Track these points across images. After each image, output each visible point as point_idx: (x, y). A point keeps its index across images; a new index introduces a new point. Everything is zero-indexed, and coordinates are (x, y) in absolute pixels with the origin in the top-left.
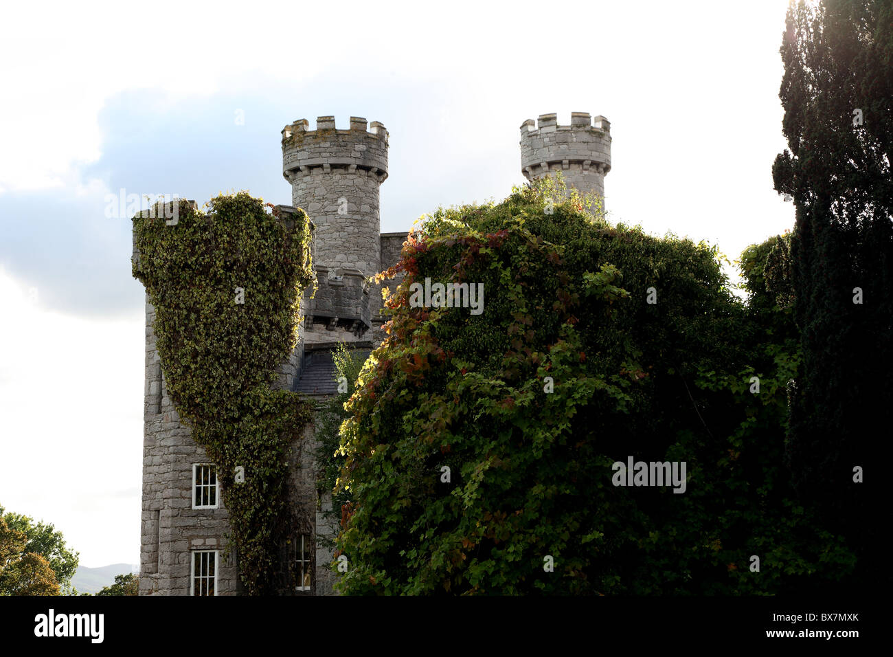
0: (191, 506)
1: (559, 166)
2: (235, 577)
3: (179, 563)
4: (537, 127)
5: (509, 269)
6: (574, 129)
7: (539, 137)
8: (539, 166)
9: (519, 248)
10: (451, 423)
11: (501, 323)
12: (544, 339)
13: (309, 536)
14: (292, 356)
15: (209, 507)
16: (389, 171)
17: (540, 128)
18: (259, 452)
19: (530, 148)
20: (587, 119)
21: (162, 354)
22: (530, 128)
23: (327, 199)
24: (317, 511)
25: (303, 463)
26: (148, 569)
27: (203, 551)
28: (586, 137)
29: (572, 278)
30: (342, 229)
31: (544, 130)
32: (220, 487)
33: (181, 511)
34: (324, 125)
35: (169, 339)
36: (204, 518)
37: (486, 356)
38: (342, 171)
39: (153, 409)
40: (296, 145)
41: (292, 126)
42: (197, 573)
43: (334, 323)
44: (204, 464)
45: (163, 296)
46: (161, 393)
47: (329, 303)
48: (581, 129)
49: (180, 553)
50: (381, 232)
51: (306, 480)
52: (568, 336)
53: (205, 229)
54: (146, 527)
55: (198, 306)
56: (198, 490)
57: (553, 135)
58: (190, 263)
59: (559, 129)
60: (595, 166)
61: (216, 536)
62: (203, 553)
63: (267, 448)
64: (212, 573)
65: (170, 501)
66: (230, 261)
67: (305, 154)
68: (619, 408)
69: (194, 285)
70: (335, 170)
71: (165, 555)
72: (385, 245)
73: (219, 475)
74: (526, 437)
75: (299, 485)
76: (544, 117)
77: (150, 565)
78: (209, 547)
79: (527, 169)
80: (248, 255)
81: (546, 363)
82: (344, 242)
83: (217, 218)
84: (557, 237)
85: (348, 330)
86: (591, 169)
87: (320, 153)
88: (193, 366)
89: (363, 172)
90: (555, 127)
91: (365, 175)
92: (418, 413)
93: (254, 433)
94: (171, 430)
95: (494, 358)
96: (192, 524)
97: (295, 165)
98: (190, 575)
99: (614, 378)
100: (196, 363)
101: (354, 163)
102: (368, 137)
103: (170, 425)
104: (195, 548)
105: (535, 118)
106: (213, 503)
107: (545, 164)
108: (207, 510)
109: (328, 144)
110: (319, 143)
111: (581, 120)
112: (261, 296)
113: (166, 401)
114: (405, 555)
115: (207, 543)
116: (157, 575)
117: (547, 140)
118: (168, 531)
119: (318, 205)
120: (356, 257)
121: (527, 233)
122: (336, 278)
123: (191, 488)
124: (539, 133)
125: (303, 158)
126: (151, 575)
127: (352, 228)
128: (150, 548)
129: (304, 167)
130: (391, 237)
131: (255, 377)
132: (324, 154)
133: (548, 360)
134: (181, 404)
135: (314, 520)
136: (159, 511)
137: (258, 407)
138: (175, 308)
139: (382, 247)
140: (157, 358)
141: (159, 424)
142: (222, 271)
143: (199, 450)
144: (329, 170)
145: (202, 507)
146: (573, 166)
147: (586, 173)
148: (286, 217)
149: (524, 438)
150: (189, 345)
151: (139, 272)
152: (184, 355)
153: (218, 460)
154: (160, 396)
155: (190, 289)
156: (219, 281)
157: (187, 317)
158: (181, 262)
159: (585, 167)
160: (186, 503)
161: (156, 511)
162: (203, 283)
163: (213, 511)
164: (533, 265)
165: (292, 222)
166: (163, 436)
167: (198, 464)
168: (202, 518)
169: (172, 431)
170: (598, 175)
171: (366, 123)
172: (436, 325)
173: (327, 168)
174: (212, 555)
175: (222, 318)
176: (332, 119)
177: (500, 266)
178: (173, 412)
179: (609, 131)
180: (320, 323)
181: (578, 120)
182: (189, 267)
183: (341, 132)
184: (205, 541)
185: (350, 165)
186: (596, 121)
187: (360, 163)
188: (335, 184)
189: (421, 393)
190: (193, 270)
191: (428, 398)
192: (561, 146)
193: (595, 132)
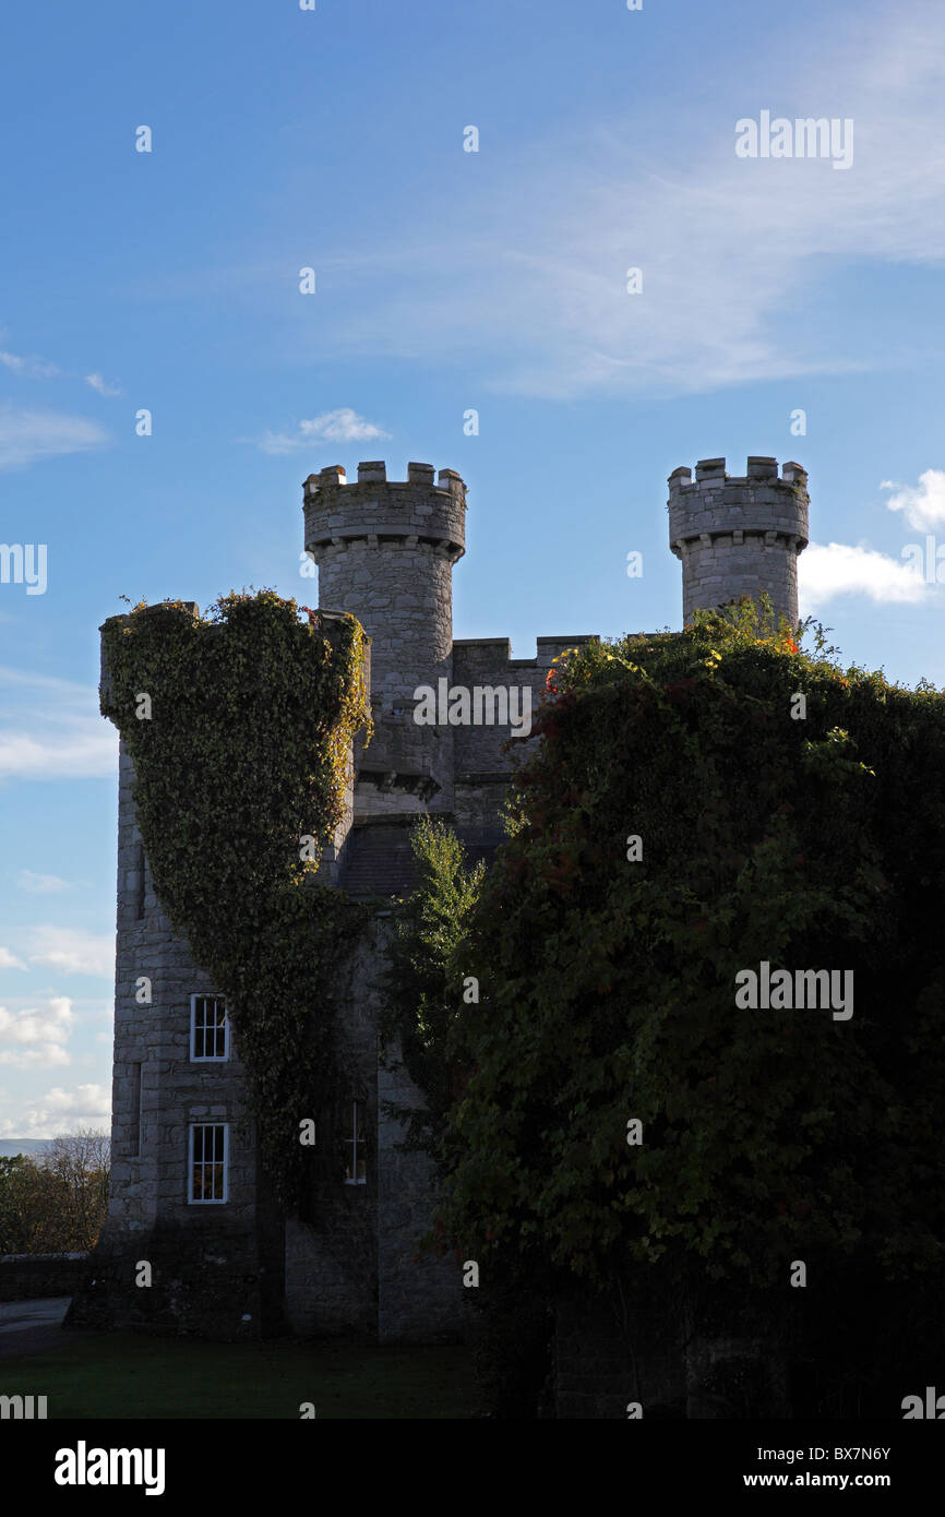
0: (188, 1057)
1: (730, 539)
2: (253, 1162)
3: (171, 1141)
4: (693, 480)
5: (696, 734)
6: (752, 483)
7: (697, 495)
8: (697, 538)
9: (711, 705)
10: (612, 953)
11: (685, 812)
12: (745, 834)
13: (365, 1103)
14: (336, 835)
15: (215, 1059)
16: (468, 545)
17: (699, 481)
18: (291, 979)
19: (683, 512)
20: (773, 468)
21: (145, 830)
22: (685, 481)
23: (372, 589)
24: (380, 1068)
25: (355, 994)
26: (124, 1149)
27: (207, 1125)
28: (769, 495)
29: (785, 748)
30: (396, 635)
31: (706, 484)
32: (231, 1029)
33: (174, 1063)
34: (370, 476)
35: (157, 809)
36: (207, 1075)
37: (664, 858)
38: (396, 545)
39: (131, 912)
40: (325, 506)
41: (320, 476)
42: (197, 1157)
43: (390, 781)
44: (208, 995)
45: (147, 744)
46: (143, 889)
47: (383, 751)
48: (762, 483)
49: (173, 1126)
50: (454, 638)
51: (360, 1022)
52: (779, 831)
53: (210, 645)
54: (121, 1088)
55: (199, 760)
56: (199, 1033)
57: (719, 492)
58: (188, 696)
59: (728, 483)
60: (783, 540)
61: (227, 1103)
62: (206, 1127)
63: (301, 972)
64: (220, 1157)
65: (157, 1049)
66: (247, 693)
67: (341, 520)
68: (852, 934)
69: (193, 729)
70: (384, 544)
71: (150, 1129)
72: (459, 658)
73: (231, 1013)
74: (720, 976)
75: (349, 1027)
76: (706, 464)
77: (127, 1145)
78: (214, 1119)
79: (679, 543)
80: (275, 684)
81: (749, 869)
82: (398, 655)
83: (228, 628)
84: (763, 689)
85: (410, 791)
86: (777, 544)
87: (362, 518)
88: (191, 849)
89: (427, 547)
90: (722, 480)
91: (430, 553)
92: (566, 937)
93: (282, 950)
94: (158, 943)
95: (675, 861)
96: (189, 1084)
97: (325, 536)
98: (186, 1160)
99: (845, 890)
100: (196, 844)
101: (414, 535)
102: (436, 494)
103: (156, 936)
104: (194, 1119)
105: (692, 465)
106: (221, 1051)
107: (706, 536)
108: (212, 1063)
109: (374, 505)
110: (362, 504)
111: (762, 468)
112: (291, 744)
113: (151, 900)
114: (547, 1137)
115: (213, 1113)
116: (138, 1159)
117: (709, 499)
118: (153, 1094)
119: (359, 598)
120: (417, 677)
121: (720, 683)
122: (393, 714)
123: (188, 1031)
124: (698, 489)
125: (336, 526)
126: (129, 1160)
127: (410, 632)
128: (127, 1118)
129: (337, 539)
130: (470, 646)
131: (283, 865)
132: (368, 520)
133: (751, 865)
134: (173, 905)
135: (374, 1079)
136: (140, 1064)
137: (289, 911)
138: (165, 763)
139: (454, 661)
140: (137, 836)
141: (140, 936)
142: (235, 709)
143: (201, 975)
144: (376, 544)
145: (204, 1059)
146: (749, 540)
147: (769, 550)
148: (329, 626)
149: (717, 976)
150: (187, 817)
151: (111, 708)
152: (178, 833)
153: (228, 990)
154: (142, 894)
155: (187, 733)
156: (230, 724)
157: (184, 775)
158: (175, 694)
159: (768, 541)
160: (181, 1052)
161: (135, 1063)
162: (207, 725)
163: (221, 1064)
164: (730, 729)
165: (338, 634)
166: (146, 952)
167: (199, 996)
168: (205, 1076)
169: (160, 946)
170: (787, 552)
171: (433, 472)
172: (590, 811)
173: (373, 541)
174: (220, 1131)
175: (235, 778)
176: (381, 466)
177: (684, 729)
178: (161, 918)
179: (805, 486)
180: (369, 781)
181: (758, 470)
182: (187, 701)
183: (394, 487)
184: (210, 1110)
185: (407, 536)
186: (785, 471)
187: (424, 534)
188: (386, 565)
189: (569, 909)
190: (192, 706)
191: (579, 916)
192: (731, 510)
193: (783, 488)
